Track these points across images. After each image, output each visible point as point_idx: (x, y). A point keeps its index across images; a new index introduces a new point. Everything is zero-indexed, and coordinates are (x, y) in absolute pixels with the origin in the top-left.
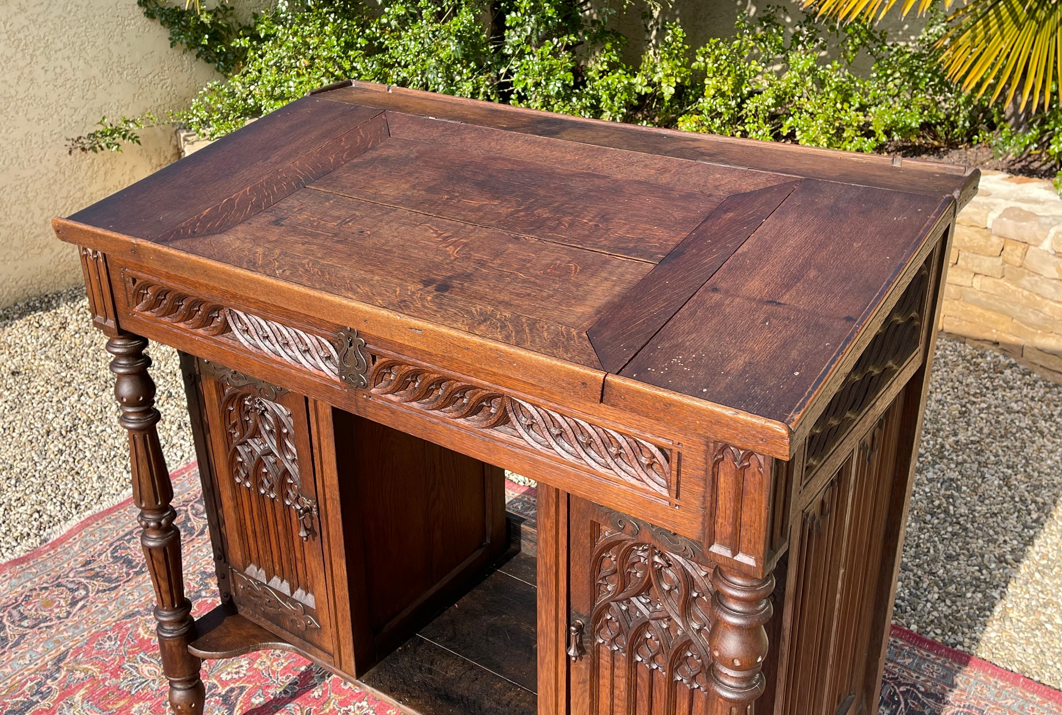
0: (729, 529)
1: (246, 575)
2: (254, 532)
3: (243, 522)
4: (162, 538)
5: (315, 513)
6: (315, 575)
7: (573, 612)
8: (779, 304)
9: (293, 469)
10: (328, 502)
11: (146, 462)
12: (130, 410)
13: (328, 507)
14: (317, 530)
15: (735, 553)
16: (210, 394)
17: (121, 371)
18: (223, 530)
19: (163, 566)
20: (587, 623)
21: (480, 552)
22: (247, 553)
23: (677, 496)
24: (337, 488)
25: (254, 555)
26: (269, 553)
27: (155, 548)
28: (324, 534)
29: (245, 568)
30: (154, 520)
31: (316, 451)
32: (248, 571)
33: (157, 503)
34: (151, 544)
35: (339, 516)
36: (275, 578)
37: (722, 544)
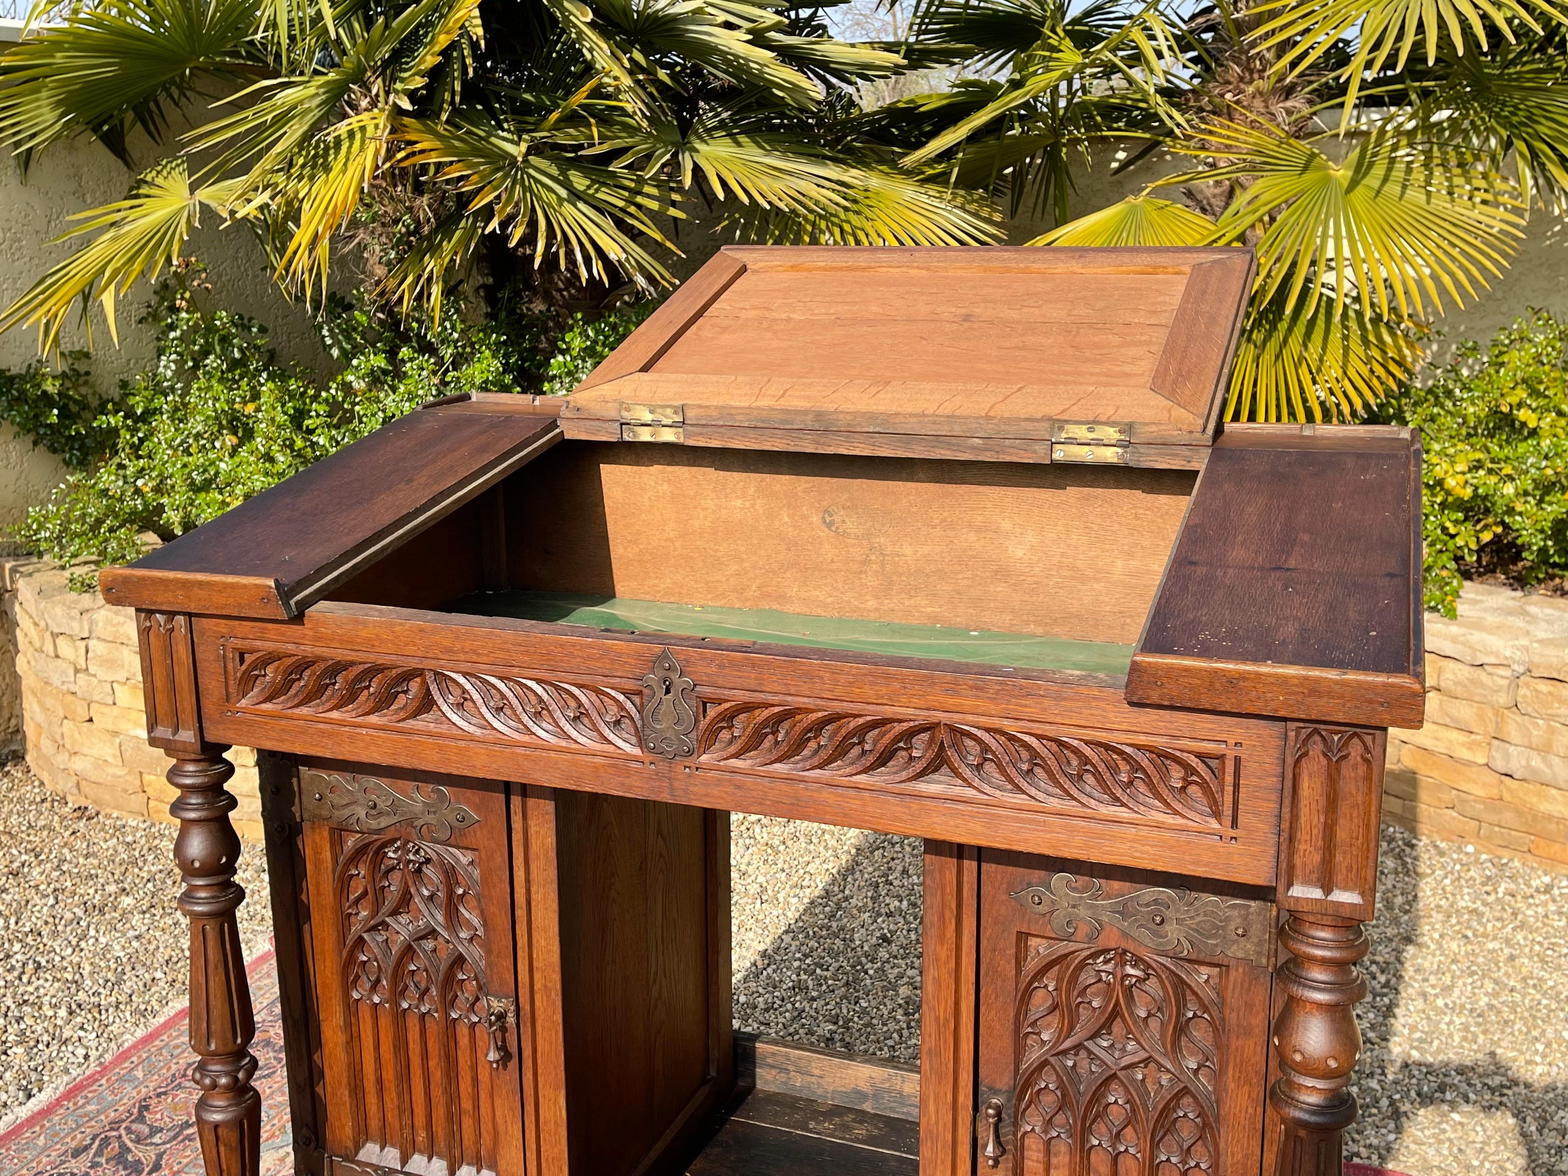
0: (1317, 858)
1: (359, 1163)
2: (380, 1081)
3: (358, 1068)
4: (237, 1105)
5: (511, 1019)
6: (501, 1129)
7: (982, 1088)
8: (1288, 570)
9: (474, 953)
10: (537, 997)
11: (221, 971)
12: (200, 882)
13: (538, 1003)
14: (514, 1050)
15: (1328, 891)
16: (317, 853)
17: (192, 815)
18: (319, 1089)
19: (236, 1156)
20: (1009, 1100)
21: (705, 1090)
22: (362, 1123)
23: (1234, 824)
24: (558, 969)
25: (374, 1124)
26: (408, 1113)
27: (224, 1123)
28: (527, 1052)
29: (358, 1148)
30: (227, 1074)
31: (520, 913)
32: (362, 1156)
33: (235, 1039)
34: (217, 1117)
35: (559, 1017)
36: (417, 1157)
37: (1307, 882)
